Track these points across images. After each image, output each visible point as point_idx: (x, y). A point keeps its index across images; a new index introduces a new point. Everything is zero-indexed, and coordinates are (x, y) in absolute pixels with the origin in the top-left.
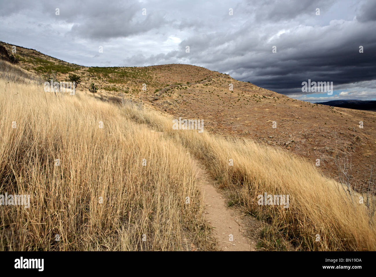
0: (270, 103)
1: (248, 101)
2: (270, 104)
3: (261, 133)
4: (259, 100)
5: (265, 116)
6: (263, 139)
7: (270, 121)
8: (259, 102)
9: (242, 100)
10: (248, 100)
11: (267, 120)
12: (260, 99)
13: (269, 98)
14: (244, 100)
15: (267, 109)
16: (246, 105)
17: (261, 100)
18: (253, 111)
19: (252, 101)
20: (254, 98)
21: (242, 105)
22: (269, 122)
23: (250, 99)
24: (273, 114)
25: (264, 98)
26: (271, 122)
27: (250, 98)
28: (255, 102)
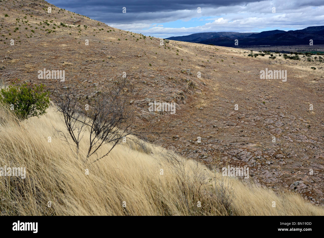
0: (70, 34)
1: (32, 31)
2: (70, 36)
3: (51, 82)
4: (53, 30)
5: (59, 55)
6: (53, 92)
7: (67, 63)
8: (52, 33)
9: (22, 29)
10: (33, 29)
11: (62, 62)
12: (54, 28)
13: (70, 27)
14: (26, 29)
15: (64, 45)
16: (28, 38)
17: (57, 29)
18: (40, 48)
19: (41, 32)
20: (44, 27)
21: (22, 38)
22: (66, 65)
23: (36, 28)
24: (73, 52)
25: (61, 27)
26: (67, 65)
27: (38, 26)
28: (46, 32)
